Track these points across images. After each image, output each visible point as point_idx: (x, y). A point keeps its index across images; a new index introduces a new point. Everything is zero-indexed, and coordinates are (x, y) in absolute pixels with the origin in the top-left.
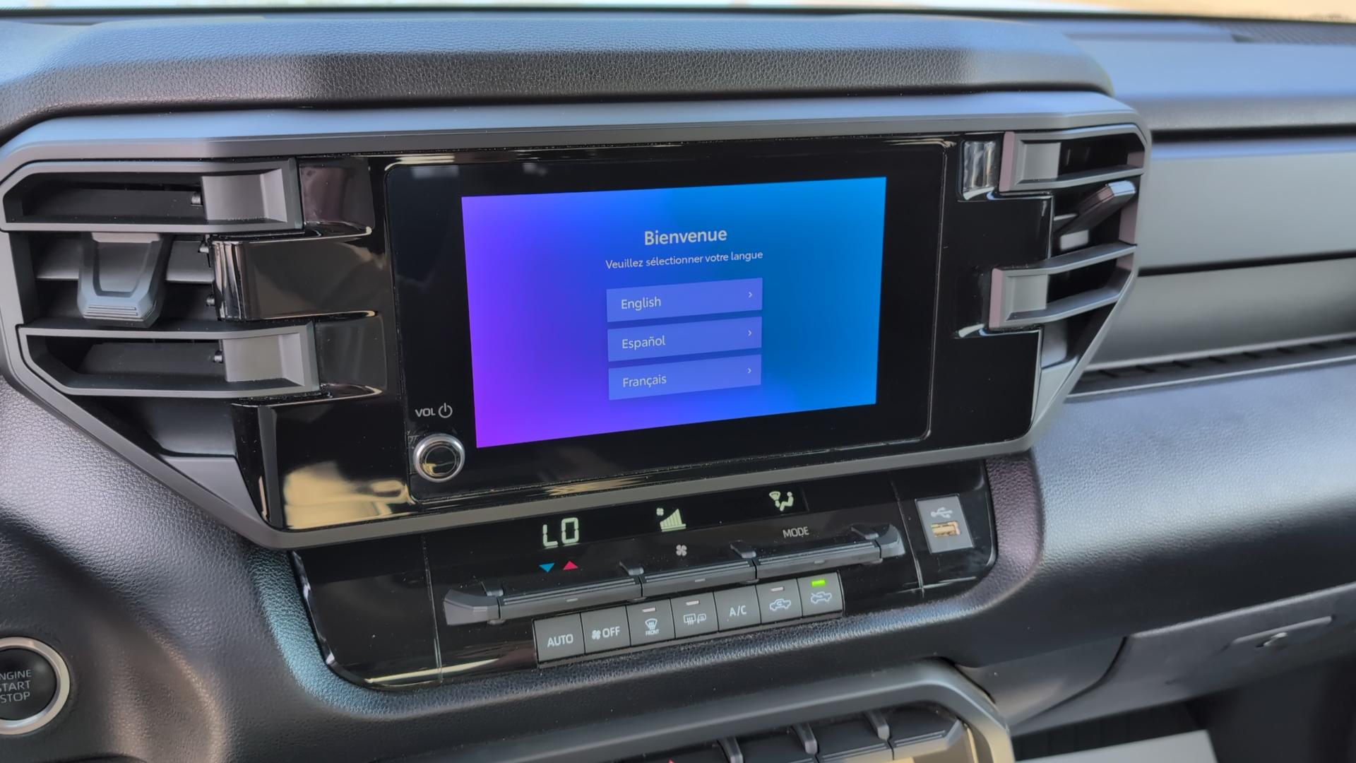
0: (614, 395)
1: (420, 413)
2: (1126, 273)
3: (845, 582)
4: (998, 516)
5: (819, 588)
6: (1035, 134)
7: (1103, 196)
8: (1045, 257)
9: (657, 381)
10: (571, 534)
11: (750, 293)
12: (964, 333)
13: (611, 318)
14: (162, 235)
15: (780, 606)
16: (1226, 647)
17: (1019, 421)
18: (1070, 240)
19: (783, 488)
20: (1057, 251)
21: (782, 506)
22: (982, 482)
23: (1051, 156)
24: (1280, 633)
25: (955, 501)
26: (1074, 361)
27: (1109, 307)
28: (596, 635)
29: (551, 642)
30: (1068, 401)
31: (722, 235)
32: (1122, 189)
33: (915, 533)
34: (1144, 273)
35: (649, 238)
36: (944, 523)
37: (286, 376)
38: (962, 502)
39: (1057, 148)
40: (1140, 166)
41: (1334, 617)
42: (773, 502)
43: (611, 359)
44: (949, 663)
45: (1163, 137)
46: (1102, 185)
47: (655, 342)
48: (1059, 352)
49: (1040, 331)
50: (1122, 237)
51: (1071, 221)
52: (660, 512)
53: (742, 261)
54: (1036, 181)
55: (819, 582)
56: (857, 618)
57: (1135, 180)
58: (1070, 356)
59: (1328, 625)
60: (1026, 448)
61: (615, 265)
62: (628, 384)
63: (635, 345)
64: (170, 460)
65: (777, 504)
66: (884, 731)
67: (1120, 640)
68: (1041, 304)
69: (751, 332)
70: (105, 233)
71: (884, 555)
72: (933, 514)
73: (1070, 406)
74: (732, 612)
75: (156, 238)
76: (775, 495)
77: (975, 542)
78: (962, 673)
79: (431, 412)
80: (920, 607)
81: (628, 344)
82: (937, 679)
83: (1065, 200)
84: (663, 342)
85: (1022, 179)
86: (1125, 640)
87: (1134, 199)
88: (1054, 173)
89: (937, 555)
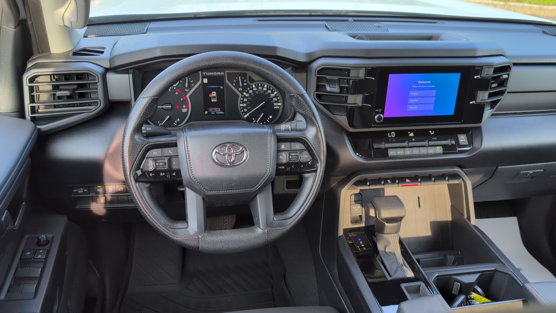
0: (408, 110)
1: (376, 110)
2: (505, 93)
3: (443, 148)
4: (473, 139)
5: (438, 149)
6: (489, 66)
7: (501, 78)
8: (488, 89)
9: (415, 108)
10: (393, 135)
11: (434, 93)
12: (471, 103)
13: (410, 96)
14: (339, 78)
15: (431, 151)
16: (519, 173)
17: (480, 121)
18: (493, 86)
19: (432, 130)
20: (491, 88)
21: (432, 134)
22: (471, 132)
23: (492, 70)
24: (531, 172)
25: (465, 135)
26: (492, 110)
27: (500, 100)
28: (398, 152)
29: (391, 153)
30: (489, 118)
31: (430, 82)
32: (505, 76)
33: (457, 141)
34: (508, 93)
35: (419, 82)
36: (463, 139)
37: (357, 103)
38: (466, 135)
39: (493, 68)
40: (510, 71)
41: (544, 170)
42: (430, 133)
43: (408, 103)
44: (461, 167)
45: (515, 64)
46: (501, 76)
47: (416, 101)
48: (489, 108)
49: (486, 103)
50: (504, 85)
51: (494, 82)
52: (409, 133)
53: (429, 87)
54: (488, 75)
55: (438, 148)
56: (445, 155)
57: (508, 75)
58: (491, 109)
59: (543, 172)
60: (480, 126)
61: (414, 87)
62: (411, 108)
63: (413, 101)
64: (335, 115)
65: (431, 133)
66: (447, 178)
67: (496, 167)
68: (487, 98)
69: (433, 100)
70: (329, 77)
71: (452, 143)
72: (461, 137)
73: (490, 119)
74: (422, 151)
75: (338, 78)
76: (430, 132)
77: (468, 143)
78: (462, 170)
79: (378, 110)
80: (457, 154)
81: (412, 101)
82: (458, 170)
83: (493, 78)
84: (417, 101)
85: (486, 74)
86: (497, 167)
87: (507, 79)
88: (492, 73)
89: (461, 145)
